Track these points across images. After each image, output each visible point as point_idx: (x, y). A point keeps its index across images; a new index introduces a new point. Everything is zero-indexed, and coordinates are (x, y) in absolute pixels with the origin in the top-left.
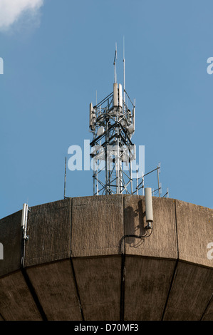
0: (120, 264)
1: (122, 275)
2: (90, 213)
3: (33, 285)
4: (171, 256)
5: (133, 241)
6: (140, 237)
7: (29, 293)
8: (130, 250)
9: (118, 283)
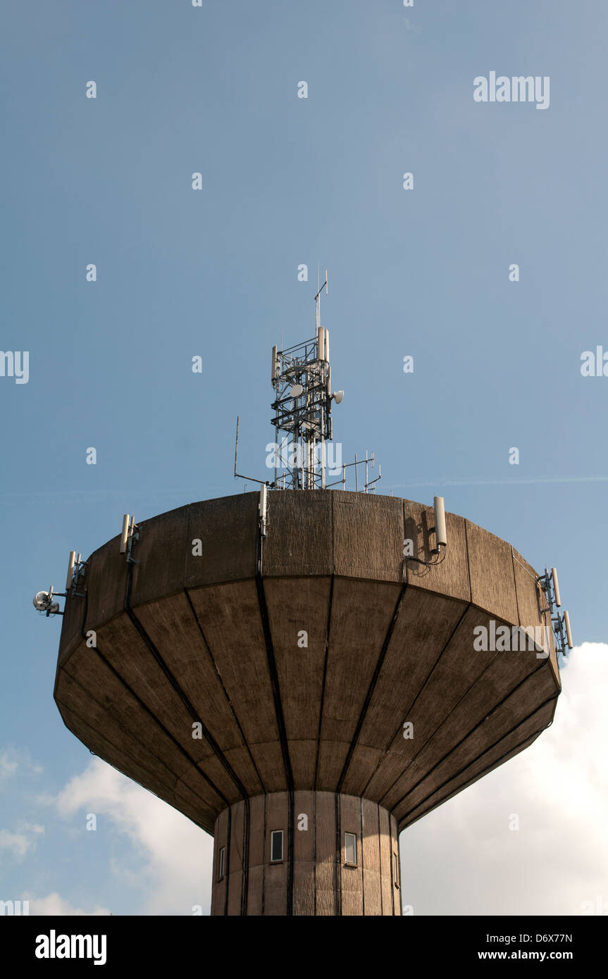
0: (397, 596)
1: (396, 612)
2: (359, 517)
3: (268, 603)
4: (463, 597)
5: (417, 568)
6: (425, 564)
7: (258, 613)
8: (414, 580)
9: (387, 620)
